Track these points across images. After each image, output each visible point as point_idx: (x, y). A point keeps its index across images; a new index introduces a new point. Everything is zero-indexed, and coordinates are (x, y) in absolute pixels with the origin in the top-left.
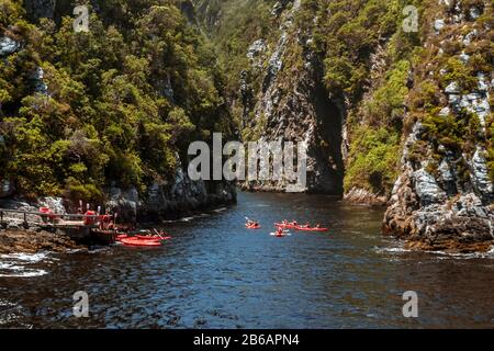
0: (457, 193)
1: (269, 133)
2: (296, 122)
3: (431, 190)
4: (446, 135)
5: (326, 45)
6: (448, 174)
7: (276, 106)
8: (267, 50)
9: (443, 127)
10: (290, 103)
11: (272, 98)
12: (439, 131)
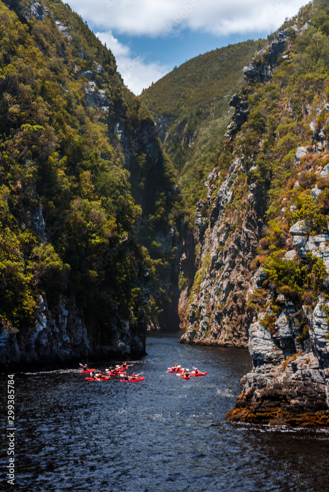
0: (295, 352)
1: (212, 276)
2: (244, 263)
3: (265, 347)
4: (286, 283)
5: (271, 175)
6: (287, 329)
7: (222, 244)
8: (217, 178)
9: (284, 273)
10: (237, 241)
11: (219, 235)
12: (280, 278)
